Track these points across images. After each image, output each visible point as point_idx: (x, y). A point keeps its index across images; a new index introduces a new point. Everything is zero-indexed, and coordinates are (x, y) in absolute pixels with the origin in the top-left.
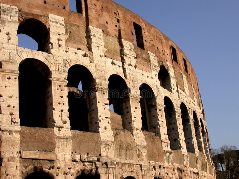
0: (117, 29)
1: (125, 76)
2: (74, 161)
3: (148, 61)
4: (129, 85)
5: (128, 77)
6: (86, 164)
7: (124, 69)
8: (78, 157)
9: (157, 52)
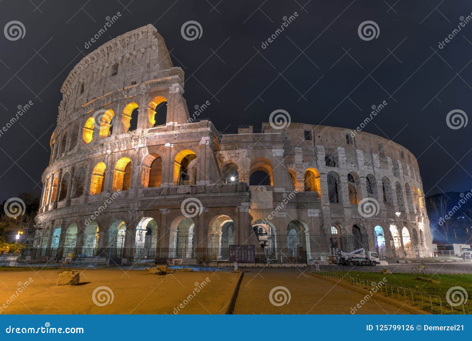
0: (370, 148)
1: (375, 174)
2: (352, 218)
3: (386, 163)
4: (377, 178)
5: (376, 174)
6: (358, 220)
7: (374, 170)
8: (354, 217)
9: (391, 156)
